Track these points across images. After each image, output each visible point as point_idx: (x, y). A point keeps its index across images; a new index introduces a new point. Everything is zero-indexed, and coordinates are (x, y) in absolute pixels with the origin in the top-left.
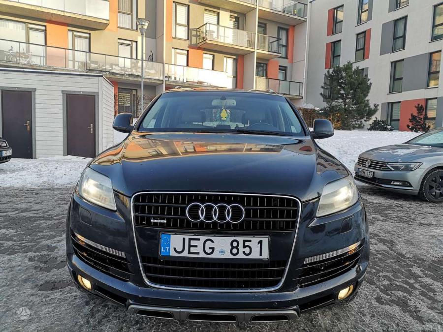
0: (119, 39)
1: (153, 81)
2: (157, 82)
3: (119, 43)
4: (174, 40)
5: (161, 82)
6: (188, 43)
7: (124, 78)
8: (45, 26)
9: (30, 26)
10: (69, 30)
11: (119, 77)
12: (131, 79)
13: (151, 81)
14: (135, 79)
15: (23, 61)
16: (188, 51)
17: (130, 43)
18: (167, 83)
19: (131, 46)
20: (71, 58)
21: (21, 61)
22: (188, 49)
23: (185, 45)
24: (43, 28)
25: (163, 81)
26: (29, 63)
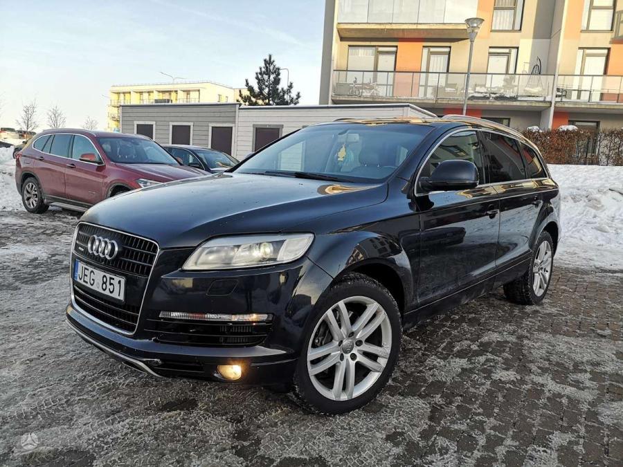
0: (490, 47)
1: (534, 105)
2: (541, 104)
3: (491, 54)
4: (584, 35)
5: (548, 105)
6: (610, 36)
7: (488, 103)
8: (397, 47)
9: (380, 49)
10: (424, 47)
11: (481, 102)
12: (498, 103)
13: (530, 104)
14: (505, 104)
15: (366, 94)
16: (609, 49)
17: (507, 51)
18: (558, 105)
19: (508, 54)
20: (422, 82)
21: (364, 94)
22: (609, 46)
23: (605, 40)
24: (394, 49)
25: (551, 102)
26: (372, 96)
